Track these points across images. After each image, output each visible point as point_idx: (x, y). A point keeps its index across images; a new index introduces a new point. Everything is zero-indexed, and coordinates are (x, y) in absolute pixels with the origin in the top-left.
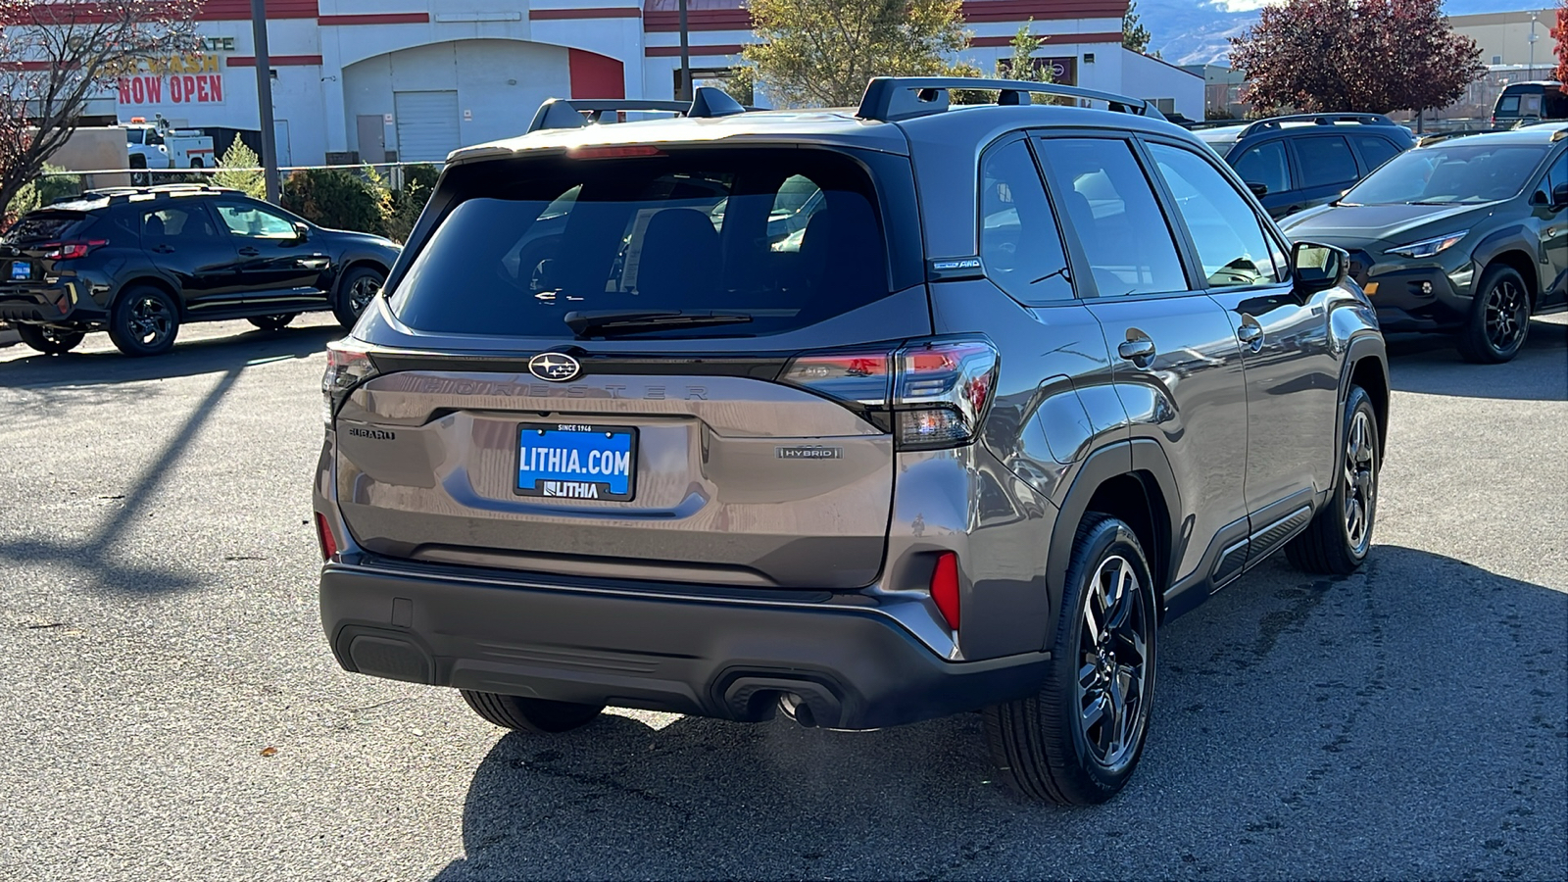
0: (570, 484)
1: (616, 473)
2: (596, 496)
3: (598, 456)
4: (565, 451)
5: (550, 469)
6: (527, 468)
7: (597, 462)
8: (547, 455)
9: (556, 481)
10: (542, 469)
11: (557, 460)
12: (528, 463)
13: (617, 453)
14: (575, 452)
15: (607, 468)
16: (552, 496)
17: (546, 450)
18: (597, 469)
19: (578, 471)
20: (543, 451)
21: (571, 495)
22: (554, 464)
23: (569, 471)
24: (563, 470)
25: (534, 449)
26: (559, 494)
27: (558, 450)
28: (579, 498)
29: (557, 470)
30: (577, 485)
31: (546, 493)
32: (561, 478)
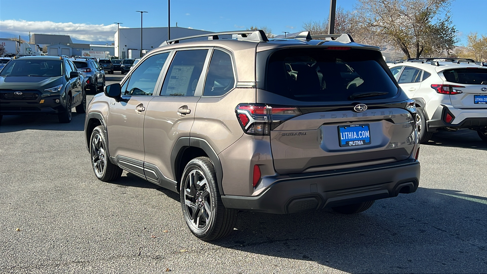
0: (356, 142)
1: (366, 137)
2: (363, 144)
3: (361, 133)
4: (352, 132)
5: (349, 138)
6: (343, 139)
7: (361, 135)
8: (348, 134)
9: (352, 141)
10: (347, 138)
11: (351, 135)
12: (343, 137)
13: (366, 131)
14: (355, 132)
15: (364, 136)
16: (352, 146)
17: (347, 133)
18: (361, 136)
19: (357, 138)
20: (346, 133)
21: (356, 145)
22: (350, 136)
23: (354, 138)
24: (353, 138)
25: (344, 133)
26: (353, 145)
27: (350, 133)
28: (359, 145)
29: (351, 138)
30: (357, 141)
31: (350, 145)
32: (353, 140)
